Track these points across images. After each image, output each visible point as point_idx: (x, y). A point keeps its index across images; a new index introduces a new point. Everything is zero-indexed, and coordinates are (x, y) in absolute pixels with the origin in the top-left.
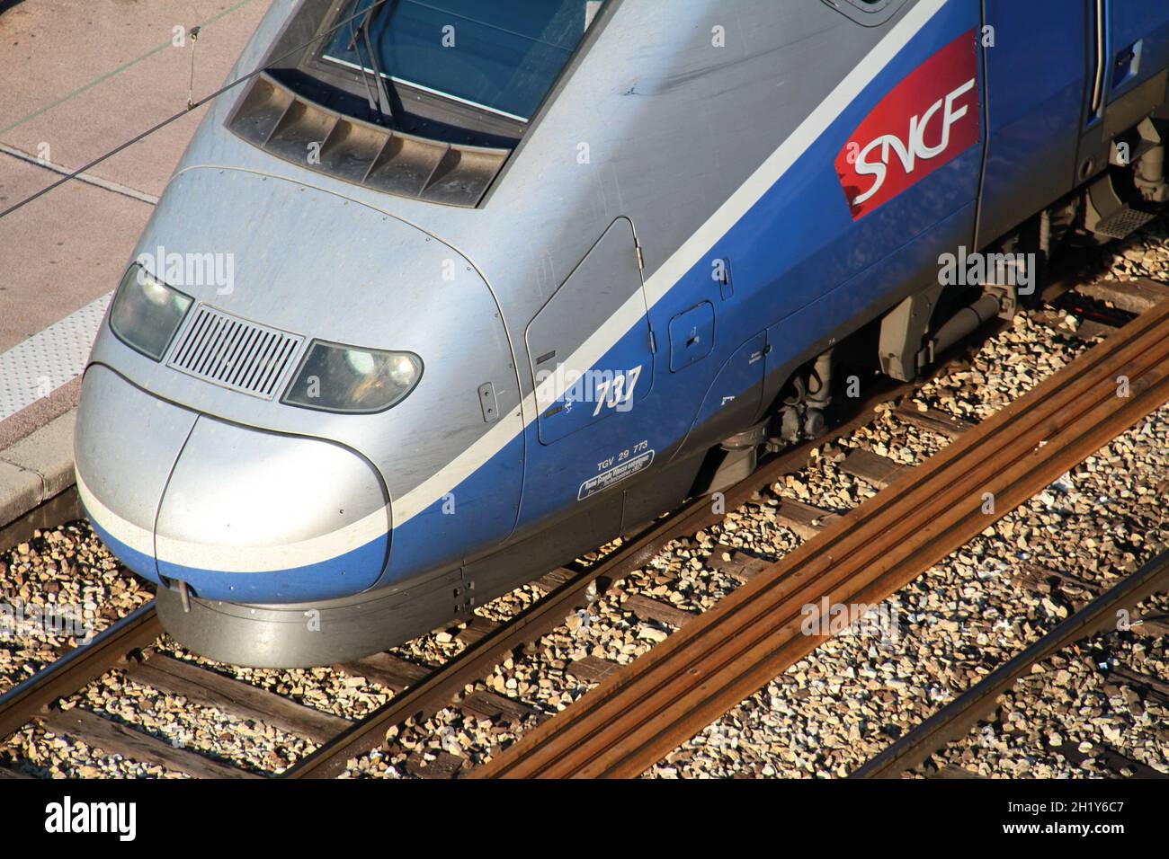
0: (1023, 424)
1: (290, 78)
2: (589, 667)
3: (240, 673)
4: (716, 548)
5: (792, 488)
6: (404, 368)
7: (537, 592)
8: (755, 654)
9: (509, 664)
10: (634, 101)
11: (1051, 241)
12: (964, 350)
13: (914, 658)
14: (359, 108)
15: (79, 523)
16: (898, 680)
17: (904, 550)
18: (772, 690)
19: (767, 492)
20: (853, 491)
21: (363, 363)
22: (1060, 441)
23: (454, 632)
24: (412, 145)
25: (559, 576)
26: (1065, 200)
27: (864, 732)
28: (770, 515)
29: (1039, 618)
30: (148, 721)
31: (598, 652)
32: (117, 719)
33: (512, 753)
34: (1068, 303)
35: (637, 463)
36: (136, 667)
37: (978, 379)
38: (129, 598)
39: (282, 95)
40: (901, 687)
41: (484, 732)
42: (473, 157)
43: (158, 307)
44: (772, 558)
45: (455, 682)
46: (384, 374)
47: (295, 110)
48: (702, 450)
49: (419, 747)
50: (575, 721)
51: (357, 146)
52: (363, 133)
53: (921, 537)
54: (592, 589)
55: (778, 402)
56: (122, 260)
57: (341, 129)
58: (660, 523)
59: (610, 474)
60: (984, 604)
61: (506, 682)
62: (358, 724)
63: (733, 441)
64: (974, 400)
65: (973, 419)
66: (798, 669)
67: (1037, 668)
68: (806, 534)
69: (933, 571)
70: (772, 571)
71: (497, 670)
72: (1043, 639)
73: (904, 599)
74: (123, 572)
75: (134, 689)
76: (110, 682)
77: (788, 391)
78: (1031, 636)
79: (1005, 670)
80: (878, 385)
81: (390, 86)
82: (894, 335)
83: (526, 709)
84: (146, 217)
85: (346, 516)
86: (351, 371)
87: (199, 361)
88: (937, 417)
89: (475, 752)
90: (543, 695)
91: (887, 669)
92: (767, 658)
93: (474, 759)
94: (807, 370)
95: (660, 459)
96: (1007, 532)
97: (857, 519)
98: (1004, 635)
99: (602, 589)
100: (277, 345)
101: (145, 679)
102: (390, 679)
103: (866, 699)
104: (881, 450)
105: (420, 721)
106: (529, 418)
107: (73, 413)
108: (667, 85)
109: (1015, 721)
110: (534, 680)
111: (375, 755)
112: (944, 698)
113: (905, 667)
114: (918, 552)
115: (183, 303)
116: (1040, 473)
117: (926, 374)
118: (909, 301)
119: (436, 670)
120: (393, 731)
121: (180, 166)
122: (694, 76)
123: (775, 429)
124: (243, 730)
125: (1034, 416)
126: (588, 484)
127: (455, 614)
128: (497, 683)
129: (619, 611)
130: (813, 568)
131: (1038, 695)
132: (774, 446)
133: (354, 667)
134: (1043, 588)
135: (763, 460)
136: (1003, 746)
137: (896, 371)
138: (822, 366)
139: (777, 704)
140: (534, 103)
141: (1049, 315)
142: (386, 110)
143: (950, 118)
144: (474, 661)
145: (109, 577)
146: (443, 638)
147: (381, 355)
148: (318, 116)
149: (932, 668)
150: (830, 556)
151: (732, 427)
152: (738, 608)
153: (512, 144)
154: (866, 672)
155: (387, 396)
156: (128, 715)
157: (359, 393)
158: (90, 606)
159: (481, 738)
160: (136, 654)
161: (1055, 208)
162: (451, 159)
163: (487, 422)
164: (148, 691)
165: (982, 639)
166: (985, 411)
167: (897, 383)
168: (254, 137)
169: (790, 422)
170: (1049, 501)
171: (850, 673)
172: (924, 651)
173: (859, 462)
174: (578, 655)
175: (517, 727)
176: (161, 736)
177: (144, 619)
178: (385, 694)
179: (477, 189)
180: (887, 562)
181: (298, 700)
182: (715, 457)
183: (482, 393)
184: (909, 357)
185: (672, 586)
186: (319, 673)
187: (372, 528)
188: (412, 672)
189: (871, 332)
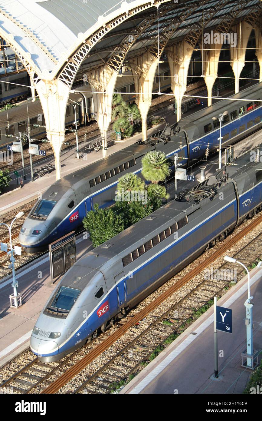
0: (114, 335)
1: (48, 308)
2: (77, 360)
3: (46, 363)
4: (88, 348)
5: (94, 342)
6: (59, 334)
7: (72, 354)
8: (92, 358)
9: (70, 360)
10: (79, 308)
11: (116, 319)
12: (109, 329)
13: (106, 357)
14: (54, 311)
15: (30, 350)
16: (105, 359)
17: (104, 347)
18: (93, 361)
19: (92, 343)
20: (100, 342)
21: (56, 334)
22: (117, 336)
23: (65, 358)
24: (59, 314)
25: (74, 352)
26: (117, 315)
27: (102, 364)
28: (92, 345)
29: (116, 352)
30: (37, 368)
31: (78, 359)
32: (35, 368)
33: (70, 369)
34: (117, 324)
35: (80, 341)
36: (36, 363)
37: (110, 331)
38: (35, 357)
39: (48, 310)
40: (105, 360)
41: (68, 367)
42: (65, 314)
43: (37, 330)
44: (93, 349)
45: (65, 363)
46: (57, 335)
47: (49, 311)
48: (86, 339)
49: (62, 369)
50: (76, 365)
51: (54, 314)
52: (55, 313)
53: (106, 346)
54: (77, 353)
55: (93, 334)
56: (34, 326)
57: (53, 313)
58: (83, 346)
59: (78, 342)
60: (112, 352)
61: (70, 362)
62: (56, 367)
63: (89, 338)
64: (110, 333)
65: (110, 335)
66: (95, 359)
67: (117, 357)
68: (96, 346)
69: (107, 349)
70: (93, 350)
72: (117, 354)
73: (105, 352)
74: (35, 355)
75: (36, 365)
76: (34, 365)
77: (94, 333)
78: (116, 354)
79: (114, 358)
80: (102, 332)
81: (57, 309)
82: (103, 328)
83: (71, 365)
84: (36, 322)
85: (55, 348)
86: (55, 335)
87: (41, 335)
88: (107, 335)
89: (67, 369)
90: (73, 363)
91: (103, 358)
92: (93, 358)
93: (67, 370)
94: (95, 331)
95: (83, 340)
96: (113, 345)
97: (100, 345)
98: (114, 354)
99: (78, 353)
100: (48, 333)
101: (37, 365)
102: (59, 363)
103: (102, 361)
104: (102, 338)
105: (62, 366)
106: (71, 338)
107: (30, 341)
108: (82, 307)
109: (115, 362)
110: (72, 362)
111: (58, 370)
112: (108, 360)
113: (105, 358)
114: (106, 347)
115: (39, 330)
116: (116, 339)
117: (106, 331)
118: (104, 325)
119: (63, 362)
120: (60, 368)
121: (39, 317)
122: (83, 306)
123: (93, 337)
124: (46, 368)
125: (115, 334)
126: (76, 343)
127: (65, 356)
128: (69, 362)
129: (79, 355)
130: (97, 349)
131: (117, 359)
132: (93, 339)
133: (56, 362)
134: (117, 350)
135: (92, 340)
136: (114, 364)
137: (103, 331)
138: (96, 331)
139: (94, 362)
140: (70, 309)
141: (116, 325)
142: (57, 311)
143: (106, 308)
144: (67, 361)
145: (33, 355)
146: (64, 359)
147: (57, 333)
148: (51, 312)
149: (107, 358)
150: (98, 348)
151: (89, 337)
152: (90, 354)
153: (68, 313)
154: (102, 359)
155: (58, 337)
156: (36, 368)
157: (55, 337)
158: (32, 358)
159: (67, 368)
160: (36, 362)
161: (116, 315)
162: (63, 315)
163: (67, 338)
164: (38, 366)
165: (112, 355)
166: (111, 334)
167: (103, 332)
168: (45, 314)
169: (94, 336)
170: (117, 342)
171: (100, 359)
172: (107, 356)
173: (100, 340)
174: (76, 359)
175: (71, 366)
176: (38, 370)
177: (37, 359)
178: (59, 364)
179: (65, 317)
180: (103, 348)
181: (51, 365)
182: (87, 340)
183: (66, 336)
184: (104, 330)
185: (84, 352)
186: (53, 363)
187: (57, 349)
188: (61, 362)
189: (101, 328)
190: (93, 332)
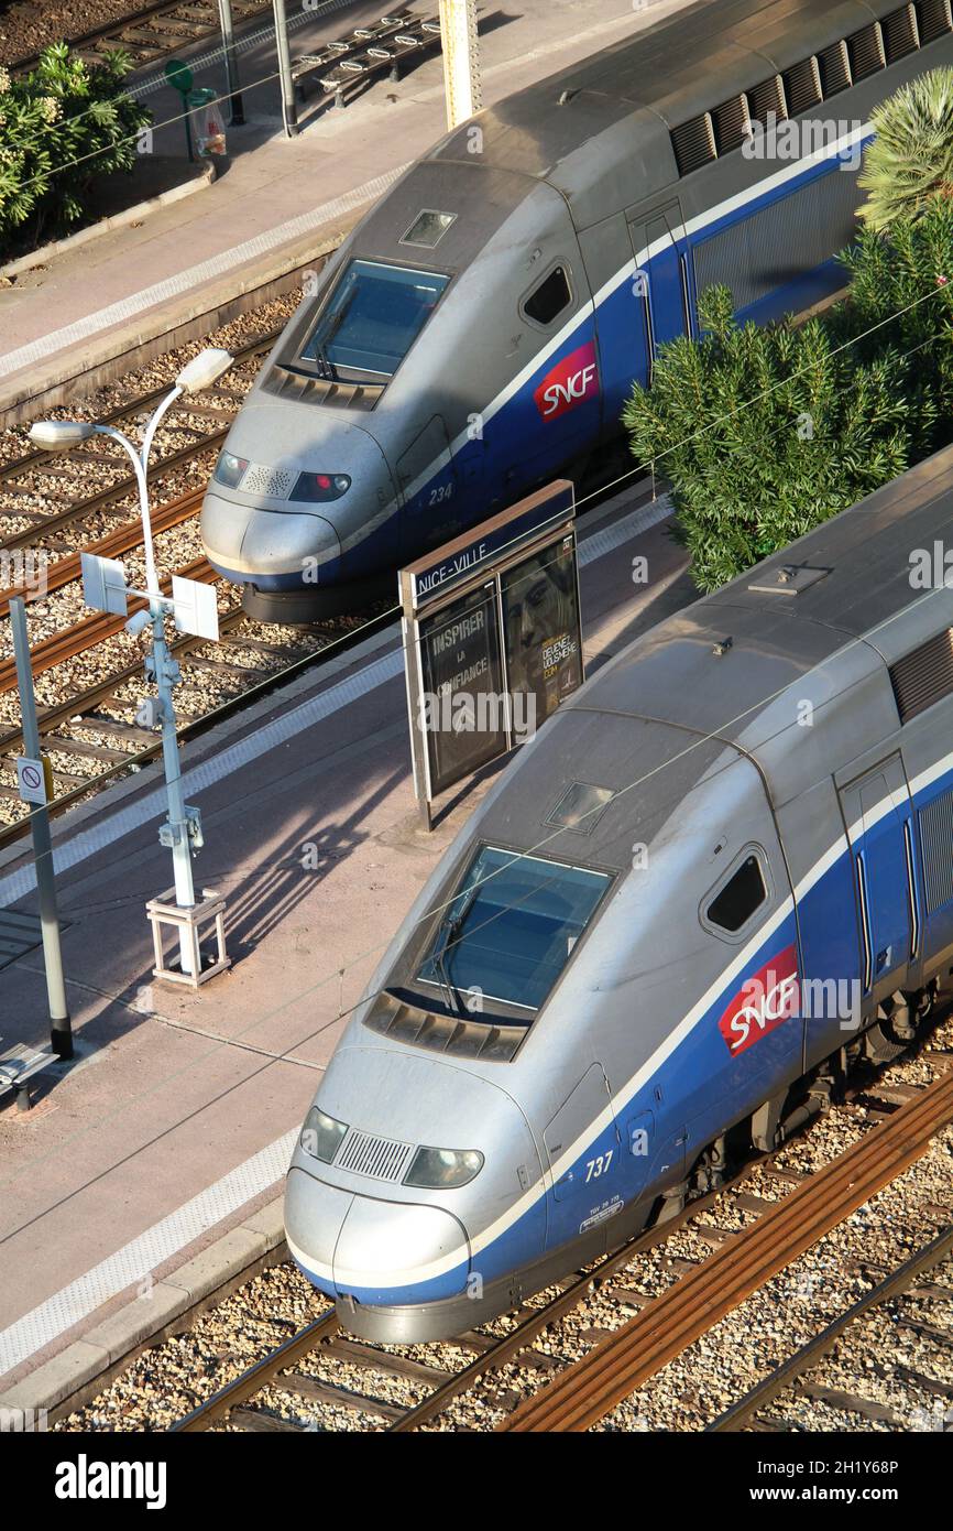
0: (839, 1174)
1: (398, 992)
2: (593, 1334)
3: (387, 1348)
4: (663, 1257)
5: (706, 1219)
6: (473, 1160)
7: (559, 1290)
8: (690, 1321)
9: (545, 1334)
10: (599, 995)
11: (848, 1065)
12: (800, 1132)
13: (784, 1318)
14: (439, 1008)
15: (289, 1263)
16: (775, 1332)
17: (774, 1253)
18: (702, 1342)
19: (691, 1222)
20: (742, 1219)
21: (449, 1158)
22: (861, 1183)
23: (511, 1316)
24: (471, 1028)
25: (572, 1279)
26: (854, 1040)
27: (757, 1365)
28: (694, 1236)
29: (856, 1290)
30: (335, 1379)
31: (597, 1324)
32: (317, 1379)
33: (550, 1388)
34: (860, 1100)
35: (613, 1209)
36: (327, 1347)
37: (811, 1148)
38: (320, 1306)
39: (395, 1003)
40: (777, 1336)
41: (533, 1377)
42: (507, 1032)
43: (328, 1132)
44: (697, 1262)
45: (513, 1347)
46: (461, 1164)
47: (403, 1011)
48: (652, 1199)
49: (494, 1388)
50: (586, 1367)
51: (440, 1030)
52: (441, 1021)
53: (783, 1245)
54: (591, 1286)
55: (695, 1168)
56: (307, 1105)
57: (429, 1021)
58: (629, 1244)
59: (598, 1216)
60: (823, 1284)
61: (544, 1345)
62: (458, 1375)
63: (669, 1193)
64: (810, 1161)
65: (810, 1172)
66: (715, 1328)
67: (856, 1321)
68: (716, 1246)
69: (792, 1265)
70: (697, 1270)
71: (538, 1338)
72: (859, 1303)
73: (776, 1282)
74: (316, 1291)
75: (326, 1361)
76: (312, 1357)
77: (700, 1161)
78: (852, 1301)
79: (838, 1323)
80: (757, 1155)
81: (456, 994)
82: (760, 1125)
83: (556, 1361)
84: (319, 1078)
85: (445, 1250)
86: (443, 1163)
87: (354, 1163)
88: (789, 1172)
89: (528, 1389)
90: (566, 1352)
91: (769, 1326)
92: (698, 1322)
93: (527, 1393)
94: (710, 1148)
95: (628, 1205)
96: (834, 1239)
97: (745, 1236)
98: (836, 1302)
99: (597, 1286)
100: (397, 1150)
101: (332, 1354)
102: (475, 1347)
103: (757, 1344)
104: (757, 1194)
105: (494, 1371)
106: (548, 1186)
108: (619, 984)
109: (845, 1353)
110: (560, 1343)
111: (469, 1393)
112: (803, 1341)
113: (779, 1324)
114: (782, 1254)
115: (342, 1129)
116: (851, 1203)
117: (780, 1146)
118: (767, 1105)
119: (503, 1340)
120: (478, 1379)
121: (337, 1048)
122: (635, 977)
123: (693, 1184)
124: (391, 1382)
125: (845, 1169)
126: (585, 1223)
127: (511, 1306)
128: (538, 1346)
129: (608, 1299)
130: (721, 1267)
131: (858, 1336)
132: (694, 1194)
133: (454, 1341)
134: (858, 1272)
135: (688, 1202)
136: (839, 1369)
137: (763, 1146)
138: (719, 1145)
139: (705, 1351)
140: (540, 999)
141: (850, 1108)
142: (455, 1008)
144: (523, 1334)
145: (308, 1294)
146: (505, 1320)
147: (459, 1153)
148: (416, 1014)
149: (795, 1324)
150: (731, 1259)
151: (668, 1185)
152: (678, 1294)
153: (529, 1024)
154: (756, 1328)
155: (464, 1177)
156: (324, 1377)
157: (447, 1177)
158: (298, 1311)
159: (531, 1380)
160: (326, 1339)
161: (849, 1044)
162: (495, 1033)
163: (523, 1189)
164: (334, 1362)
165: (823, 1305)
166: (816, 1167)
167: (764, 1153)
168: (380, 1028)
169: (702, 1179)
170: (857, 1219)
171: (747, 1329)
172: (789, 1313)
173: (743, 1202)
174: (585, 1327)
175: (552, 1372)
176: (342, 1388)
177: (329, 1318)
178: (473, 1357)
179: (510, 1051)
180: (765, 1261)
181: (422, 1362)
182: (659, 1203)
183: (520, 1172)
184: (769, 1137)
185: (639, 1282)
186: (433, 1346)
187: (460, 1256)
188: (488, 1342)
189: (746, 1123)
190: (693, 1148)
